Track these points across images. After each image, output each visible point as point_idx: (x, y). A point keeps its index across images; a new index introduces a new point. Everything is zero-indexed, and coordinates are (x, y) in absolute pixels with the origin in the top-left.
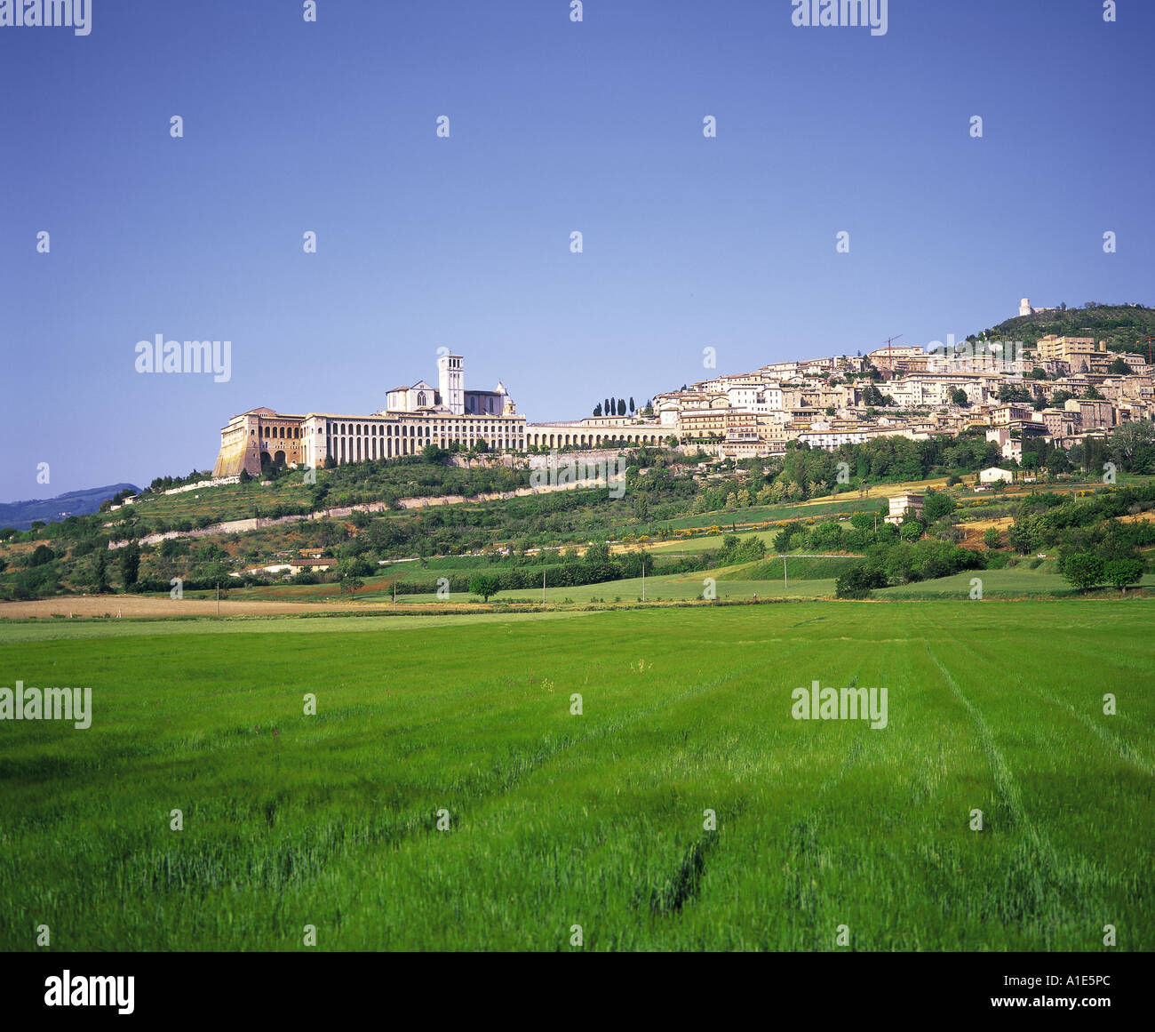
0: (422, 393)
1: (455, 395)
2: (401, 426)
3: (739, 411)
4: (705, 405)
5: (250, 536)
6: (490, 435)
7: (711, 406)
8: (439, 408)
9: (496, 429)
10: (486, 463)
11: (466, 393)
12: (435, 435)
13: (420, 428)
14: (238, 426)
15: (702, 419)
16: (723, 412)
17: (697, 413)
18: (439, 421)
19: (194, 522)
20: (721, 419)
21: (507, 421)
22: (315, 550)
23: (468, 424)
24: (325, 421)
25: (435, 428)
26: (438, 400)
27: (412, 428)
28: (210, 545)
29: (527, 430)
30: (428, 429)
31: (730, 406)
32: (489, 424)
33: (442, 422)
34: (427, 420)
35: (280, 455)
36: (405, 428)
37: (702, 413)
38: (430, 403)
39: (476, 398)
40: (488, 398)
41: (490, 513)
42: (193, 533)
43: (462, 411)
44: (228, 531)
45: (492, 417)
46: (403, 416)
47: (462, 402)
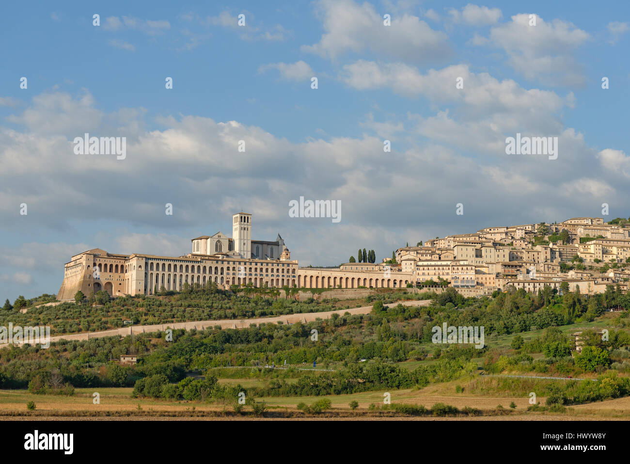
0: (219, 241)
1: (244, 244)
2: (202, 265)
3: (462, 263)
4: (436, 257)
5: (83, 345)
6: (270, 275)
7: (440, 258)
8: (231, 253)
9: (275, 270)
11: (253, 242)
12: (228, 274)
13: (216, 268)
14: (78, 261)
15: (433, 268)
16: (449, 263)
17: (429, 263)
18: (231, 263)
20: (447, 268)
21: (283, 264)
23: (253, 266)
24: (144, 260)
25: (228, 269)
26: (231, 246)
27: (211, 268)
29: (299, 272)
30: (222, 269)
31: (455, 258)
32: (270, 267)
33: (234, 264)
34: (223, 261)
35: (109, 285)
36: (205, 267)
37: (433, 263)
38: (225, 249)
39: (260, 246)
40: (270, 247)
43: (249, 256)
45: (272, 261)
46: (204, 258)
47: (249, 249)
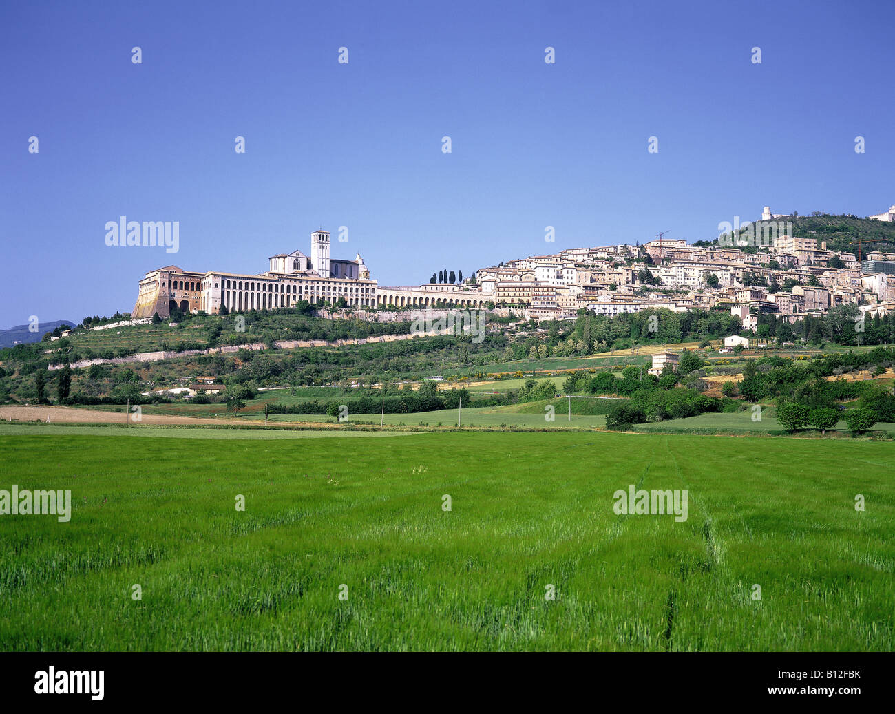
0: (297, 260)
1: (323, 263)
2: (280, 284)
3: (543, 284)
4: (516, 278)
5: (159, 364)
6: (349, 295)
7: (521, 279)
8: (310, 272)
9: (354, 290)
10: (345, 316)
11: (332, 261)
12: (306, 293)
13: (294, 287)
14: (153, 279)
15: (514, 289)
16: (530, 284)
17: (509, 284)
18: (310, 282)
19: (115, 352)
20: (528, 289)
21: (362, 284)
22: (209, 378)
23: (332, 285)
24: (220, 278)
25: (307, 288)
26: (309, 266)
28: (128, 371)
29: (377, 292)
30: (300, 288)
31: (536, 279)
32: (349, 286)
33: (312, 282)
34: (301, 281)
35: (185, 303)
36: (283, 286)
37: (513, 284)
38: (303, 268)
39: (339, 265)
40: (349, 266)
41: (347, 354)
42: (114, 360)
43: (328, 275)
44: (142, 360)
45: (351, 281)
46: (282, 277)
47: (328, 268)
